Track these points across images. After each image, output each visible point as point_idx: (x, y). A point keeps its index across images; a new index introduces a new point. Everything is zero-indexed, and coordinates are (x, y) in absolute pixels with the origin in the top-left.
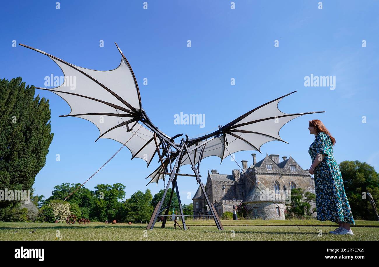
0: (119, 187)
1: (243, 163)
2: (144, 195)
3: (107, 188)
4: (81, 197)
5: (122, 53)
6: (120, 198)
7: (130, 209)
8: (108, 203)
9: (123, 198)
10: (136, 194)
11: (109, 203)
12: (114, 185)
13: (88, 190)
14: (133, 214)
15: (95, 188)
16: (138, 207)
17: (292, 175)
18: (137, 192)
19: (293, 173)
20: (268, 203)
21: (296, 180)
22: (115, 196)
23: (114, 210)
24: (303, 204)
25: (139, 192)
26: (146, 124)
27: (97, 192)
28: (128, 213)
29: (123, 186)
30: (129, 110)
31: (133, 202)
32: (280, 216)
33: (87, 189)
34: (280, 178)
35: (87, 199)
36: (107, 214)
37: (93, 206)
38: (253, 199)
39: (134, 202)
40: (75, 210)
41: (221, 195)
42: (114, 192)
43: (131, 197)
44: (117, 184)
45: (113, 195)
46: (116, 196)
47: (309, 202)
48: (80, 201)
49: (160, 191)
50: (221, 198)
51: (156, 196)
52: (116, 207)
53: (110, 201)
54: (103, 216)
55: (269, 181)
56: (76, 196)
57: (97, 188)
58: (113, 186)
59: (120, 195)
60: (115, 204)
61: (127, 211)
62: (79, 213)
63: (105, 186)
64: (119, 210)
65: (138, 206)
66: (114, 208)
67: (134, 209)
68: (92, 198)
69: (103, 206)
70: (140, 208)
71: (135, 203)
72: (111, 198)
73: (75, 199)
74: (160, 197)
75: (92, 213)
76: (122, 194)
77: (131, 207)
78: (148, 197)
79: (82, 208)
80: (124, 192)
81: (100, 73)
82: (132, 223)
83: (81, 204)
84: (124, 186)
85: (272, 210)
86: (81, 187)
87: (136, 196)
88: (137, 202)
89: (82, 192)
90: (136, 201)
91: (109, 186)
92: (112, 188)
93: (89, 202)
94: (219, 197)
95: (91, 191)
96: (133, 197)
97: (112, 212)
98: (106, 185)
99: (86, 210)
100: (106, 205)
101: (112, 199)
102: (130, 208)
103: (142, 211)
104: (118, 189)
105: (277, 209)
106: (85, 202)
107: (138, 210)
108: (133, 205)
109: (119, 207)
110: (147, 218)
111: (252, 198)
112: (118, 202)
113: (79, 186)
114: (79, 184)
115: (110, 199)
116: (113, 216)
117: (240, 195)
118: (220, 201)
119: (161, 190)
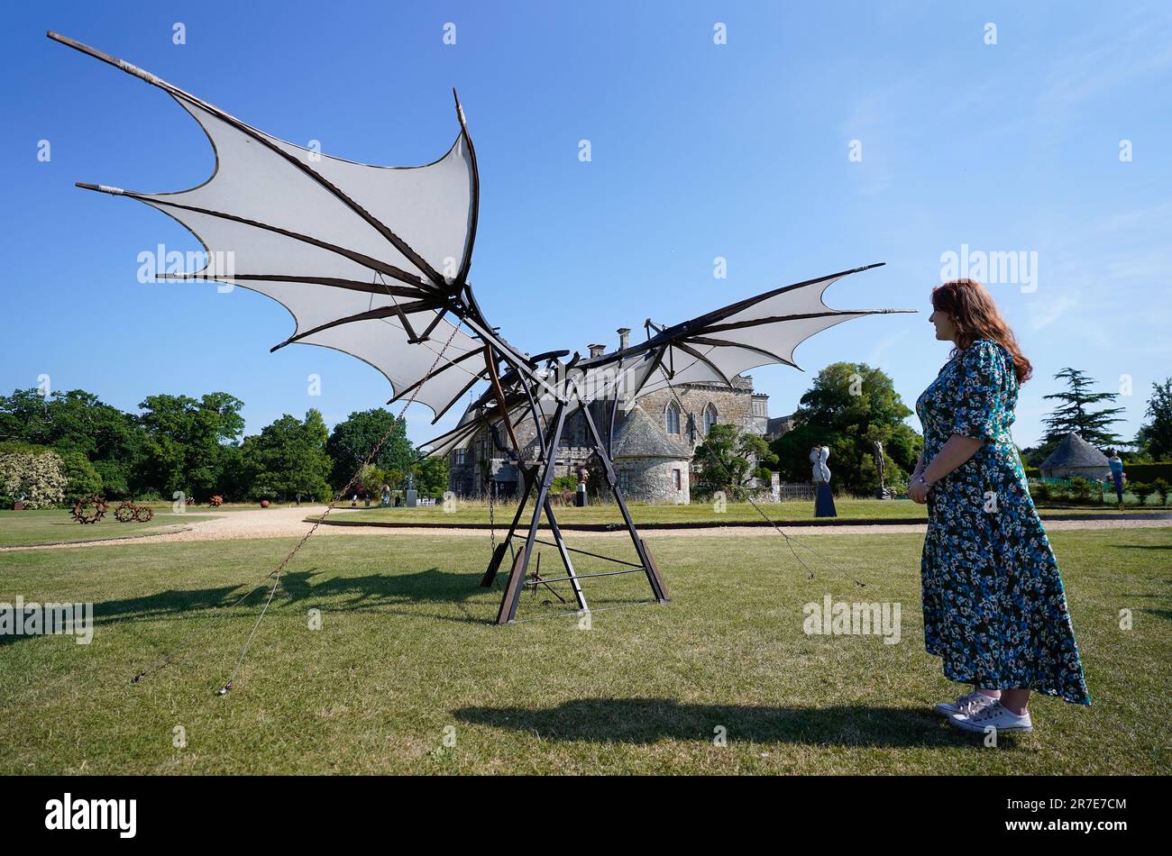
0: (224, 405)
1: (591, 352)
2: (304, 428)
3: (181, 406)
4: (93, 433)
5: (464, 122)
6: (228, 433)
7: (262, 467)
8: (188, 449)
9: (237, 434)
10: (279, 424)
11: (192, 449)
12: (205, 397)
13: (117, 412)
14: (272, 479)
15: (142, 406)
16: (285, 461)
17: (713, 387)
18: (281, 418)
19: (714, 384)
20: (655, 459)
21: (718, 401)
22: (212, 429)
23: (211, 469)
24: (733, 461)
25: (288, 418)
26: (469, 320)
27: (150, 418)
28: (257, 476)
29: (235, 402)
30: (419, 278)
31: (269, 446)
32: (679, 489)
33: (110, 408)
34: (683, 394)
35: (116, 438)
36: (190, 479)
37: (139, 457)
38: (619, 449)
39: (274, 446)
40: (79, 470)
41: (529, 434)
42: (208, 418)
43: (264, 434)
44: (215, 395)
45: (205, 427)
46: (216, 430)
47: (747, 456)
48: (91, 444)
49: (350, 417)
50: (528, 439)
51: (338, 429)
52: (215, 460)
53: (194, 444)
54: (177, 485)
55: (657, 400)
56: (74, 429)
57: (149, 407)
58: (202, 402)
59: (227, 426)
60: (214, 452)
61: (253, 472)
62: (95, 479)
63: (174, 402)
64: (225, 468)
65: (287, 457)
66: (210, 463)
67: (274, 465)
68: (130, 434)
69: (174, 458)
70: (291, 463)
71: (277, 449)
72: (200, 435)
73: (73, 438)
74: (353, 432)
75: (138, 476)
76: (232, 422)
77: (264, 461)
78: (315, 432)
79: (99, 463)
80: (238, 417)
81: (361, 170)
82: (270, 502)
83: (96, 451)
84: (240, 402)
85: (664, 476)
86: (89, 401)
87: (278, 430)
88: (285, 448)
89: (93, 417)
90: (279, 445)
91: (189, 401)
92: (200, 406)
93: (123, 445)
94: (525, 437)
95: (124, 414)
96: (267, 431)
97: (204, 473)
98: (176, 396)
99: (115, 469)
100: (183, 454)
101: (200, 439)
102: (262, 462)
103: (299, 471)
104: (221, 410)
105: (675, 474)
106: (110, 445)
107: (289, 469)
108: (270, 456)
109: (227, 459)
110: (313, 487)
111: (619, 447)
112: (222, 448)
113: (79, 397)
114: (79, 392)
115: (194, 437)
116: (210, 486)
117: (580, 432)
118: (526, 447)
119: (354, 413)
